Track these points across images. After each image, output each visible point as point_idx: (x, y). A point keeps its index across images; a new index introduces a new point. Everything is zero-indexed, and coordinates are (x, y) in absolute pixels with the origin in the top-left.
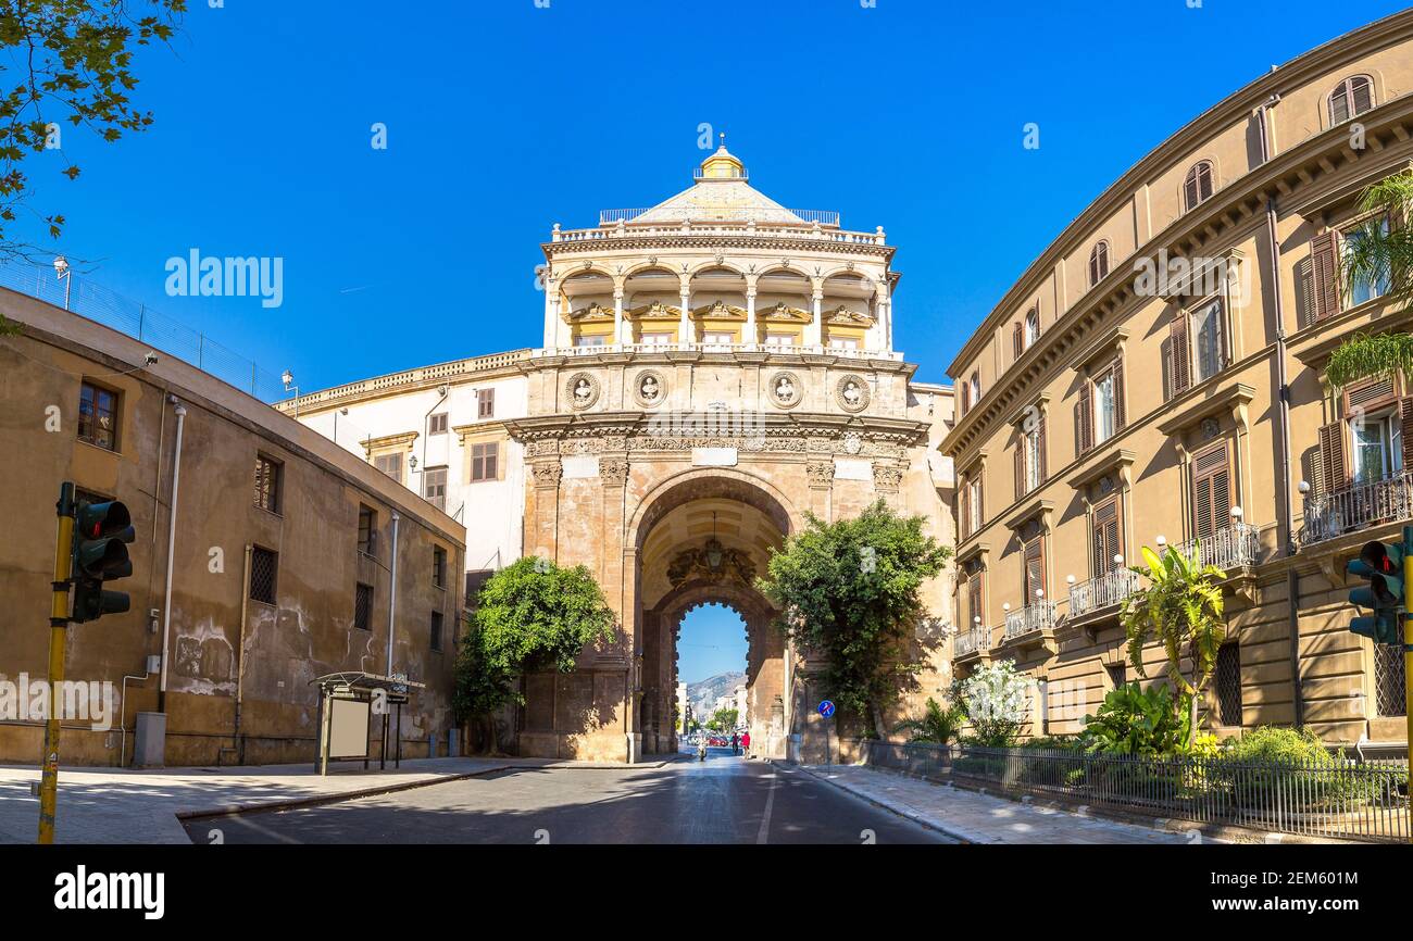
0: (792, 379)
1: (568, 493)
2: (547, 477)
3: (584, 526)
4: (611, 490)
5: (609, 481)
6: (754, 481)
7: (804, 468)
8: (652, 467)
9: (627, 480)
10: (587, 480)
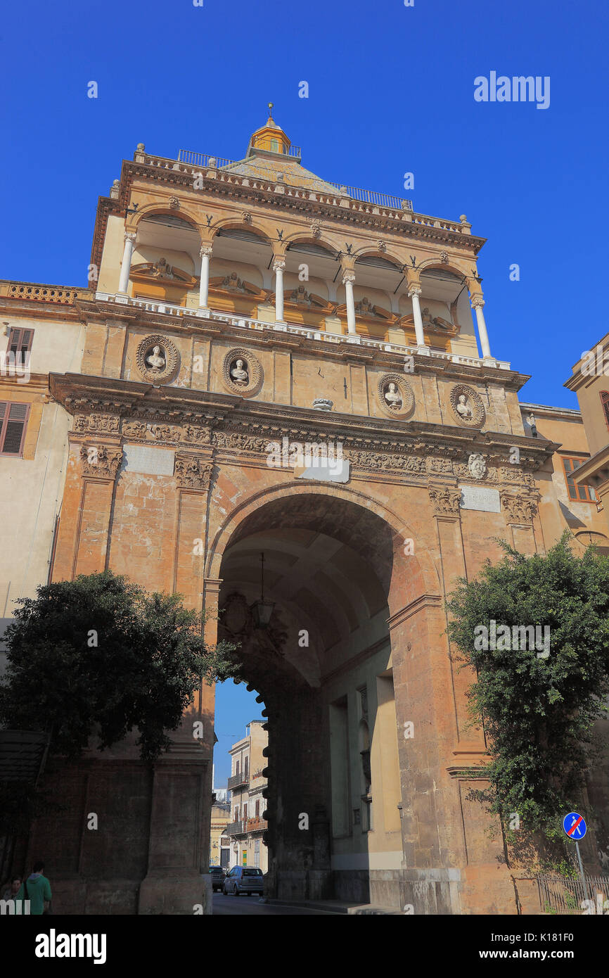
2: (101, 465)
5: (187, 484)
6: (368, 505)
7: (426, 493)
8: (244, 474)
9: (211, 487)
10: (155, 477)
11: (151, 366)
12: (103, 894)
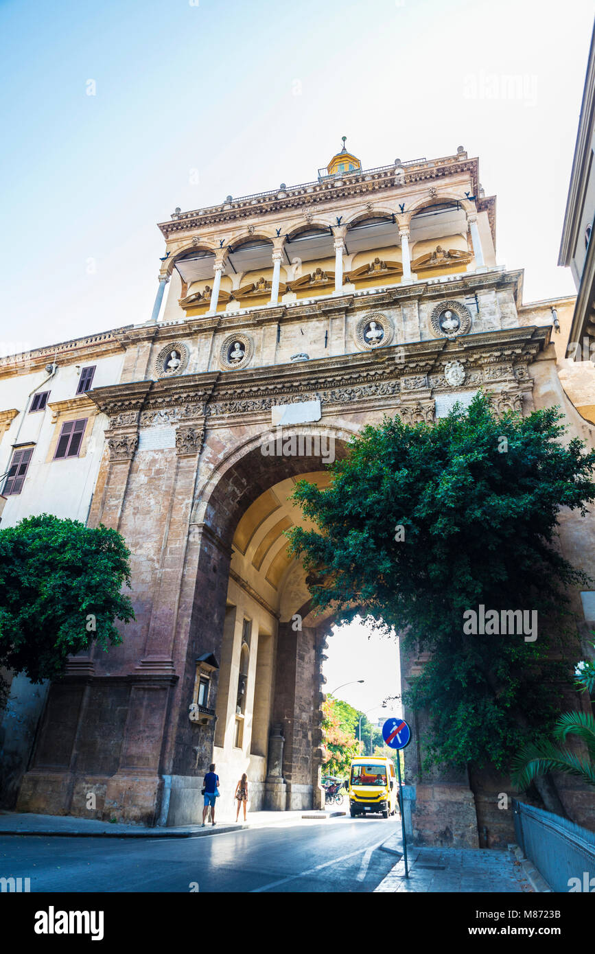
0: (381, 321)
1: (141, 467)
2: (123, 450)
3: (152, 502)
4: (185, 460)
5: (184, 450)
6: (340, 436)
8: (231, 433)
9: (202, 448)
10: (162, 451)
11: (170, 368)
12: (86, 786)
